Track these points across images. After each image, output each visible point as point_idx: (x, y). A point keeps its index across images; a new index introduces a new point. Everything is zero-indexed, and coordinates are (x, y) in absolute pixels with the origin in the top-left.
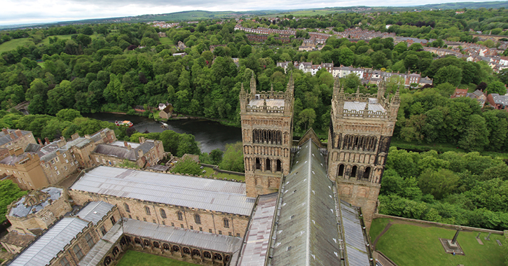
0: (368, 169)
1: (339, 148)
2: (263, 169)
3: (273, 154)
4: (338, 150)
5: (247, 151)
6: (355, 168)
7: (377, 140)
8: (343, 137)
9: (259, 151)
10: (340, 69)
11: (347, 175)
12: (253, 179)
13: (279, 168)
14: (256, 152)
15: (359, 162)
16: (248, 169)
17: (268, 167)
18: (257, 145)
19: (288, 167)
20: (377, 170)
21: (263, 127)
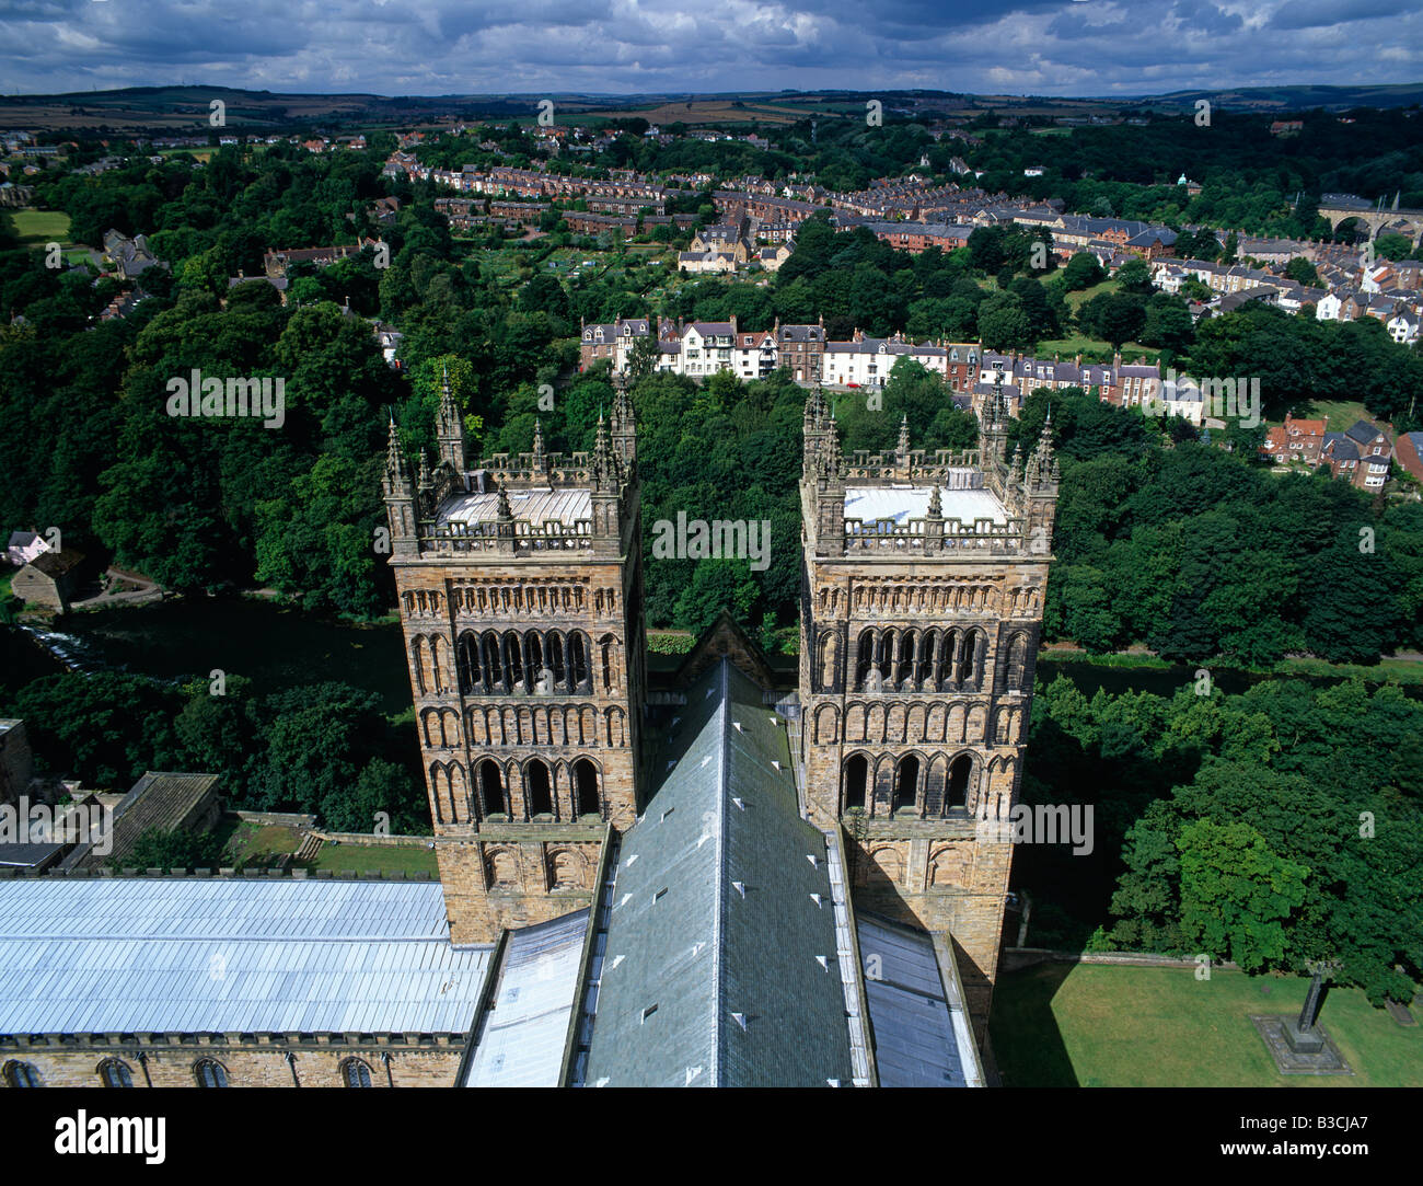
0: (962, 766)
1: (839, 687)
2: (519, 810)
3: (559, 741)
4: (837, 699)
5: (435, 735)
6: (908, 765)
7: (985, 643)
8: (853, 638)
9: (496, 730)
10: (852, 351)
11: (883, 798)
12: (475, 861)
13: (589, 798)
14: (480, 735)
15: (925, 740)
16: (448, 815)
17: (540, 800)
18: (485, 701)
19: (630, 789)
20: (997, 768)
21: (506, 618)
